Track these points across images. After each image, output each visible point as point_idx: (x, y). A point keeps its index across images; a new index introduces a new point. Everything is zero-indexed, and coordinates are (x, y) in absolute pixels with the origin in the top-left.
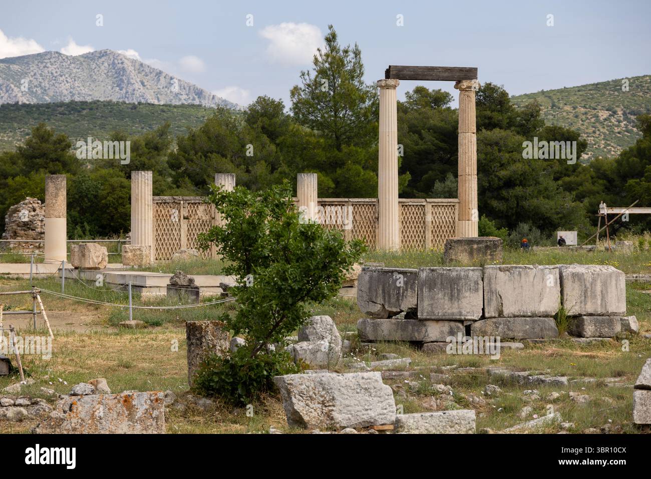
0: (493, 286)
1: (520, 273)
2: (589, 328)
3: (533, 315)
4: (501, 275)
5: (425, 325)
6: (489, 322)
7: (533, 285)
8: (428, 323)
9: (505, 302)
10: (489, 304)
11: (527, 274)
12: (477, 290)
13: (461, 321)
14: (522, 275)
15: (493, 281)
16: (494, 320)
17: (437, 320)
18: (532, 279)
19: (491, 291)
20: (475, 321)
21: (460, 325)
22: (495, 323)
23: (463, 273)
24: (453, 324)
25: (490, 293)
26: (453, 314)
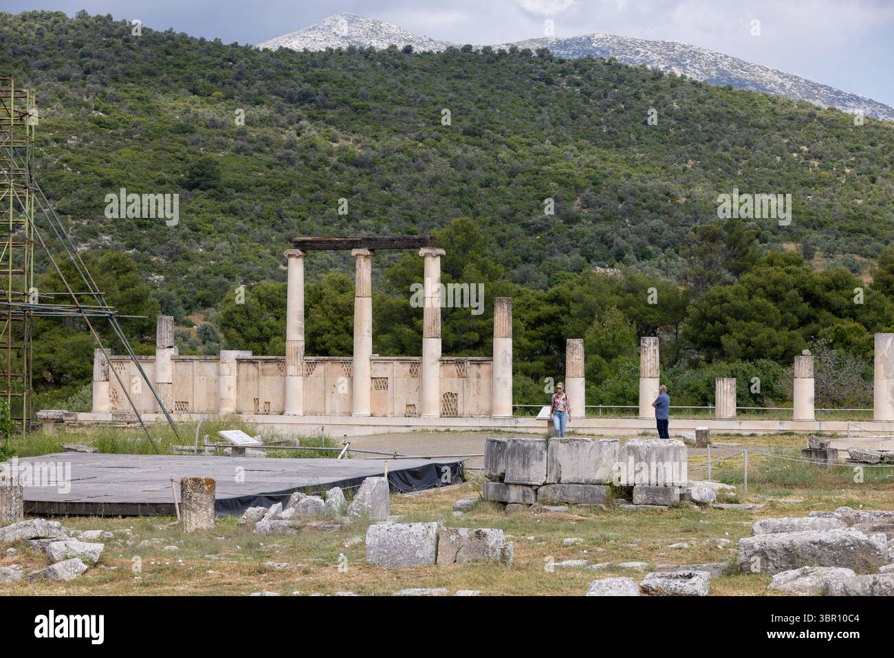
0: (554, 456)
1: (577, 444)
2: (638, 497)
3: (587, 483)
4: (561, 446)
5: (508, 488)
6: (550, 487)
7: (589, 456)
8: (511, 487)
9: (563, 470)
10: (551, 472)
11: (584, 446)
12: (541, 459)
13: (531, 486)
14: (580, 446)
15: (555, 452)
16: (553, 486)
17: (516, 485)
18: (588, 451)
19: (553, 461)
20: (540, 486)
21: (529, 489)
22: (554, 488)
23: (532, 444)
24: (525, 488)
25: (553, 463)
26: (524, 480)
